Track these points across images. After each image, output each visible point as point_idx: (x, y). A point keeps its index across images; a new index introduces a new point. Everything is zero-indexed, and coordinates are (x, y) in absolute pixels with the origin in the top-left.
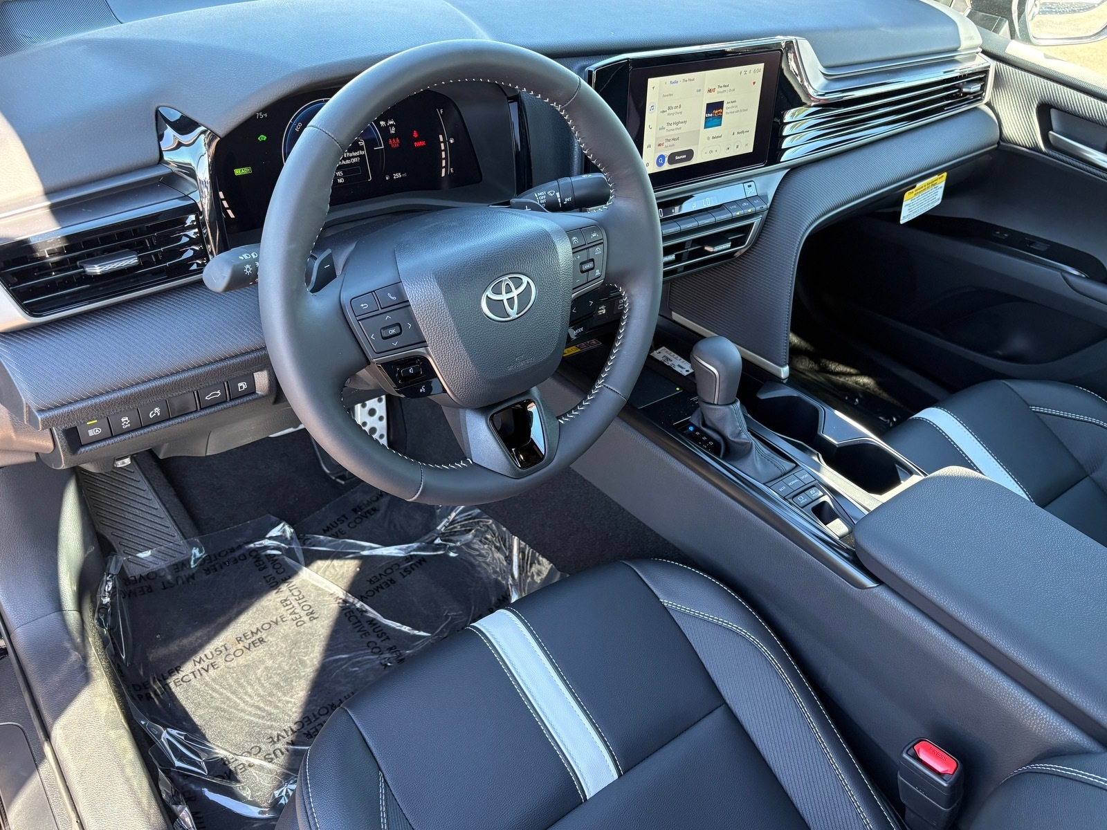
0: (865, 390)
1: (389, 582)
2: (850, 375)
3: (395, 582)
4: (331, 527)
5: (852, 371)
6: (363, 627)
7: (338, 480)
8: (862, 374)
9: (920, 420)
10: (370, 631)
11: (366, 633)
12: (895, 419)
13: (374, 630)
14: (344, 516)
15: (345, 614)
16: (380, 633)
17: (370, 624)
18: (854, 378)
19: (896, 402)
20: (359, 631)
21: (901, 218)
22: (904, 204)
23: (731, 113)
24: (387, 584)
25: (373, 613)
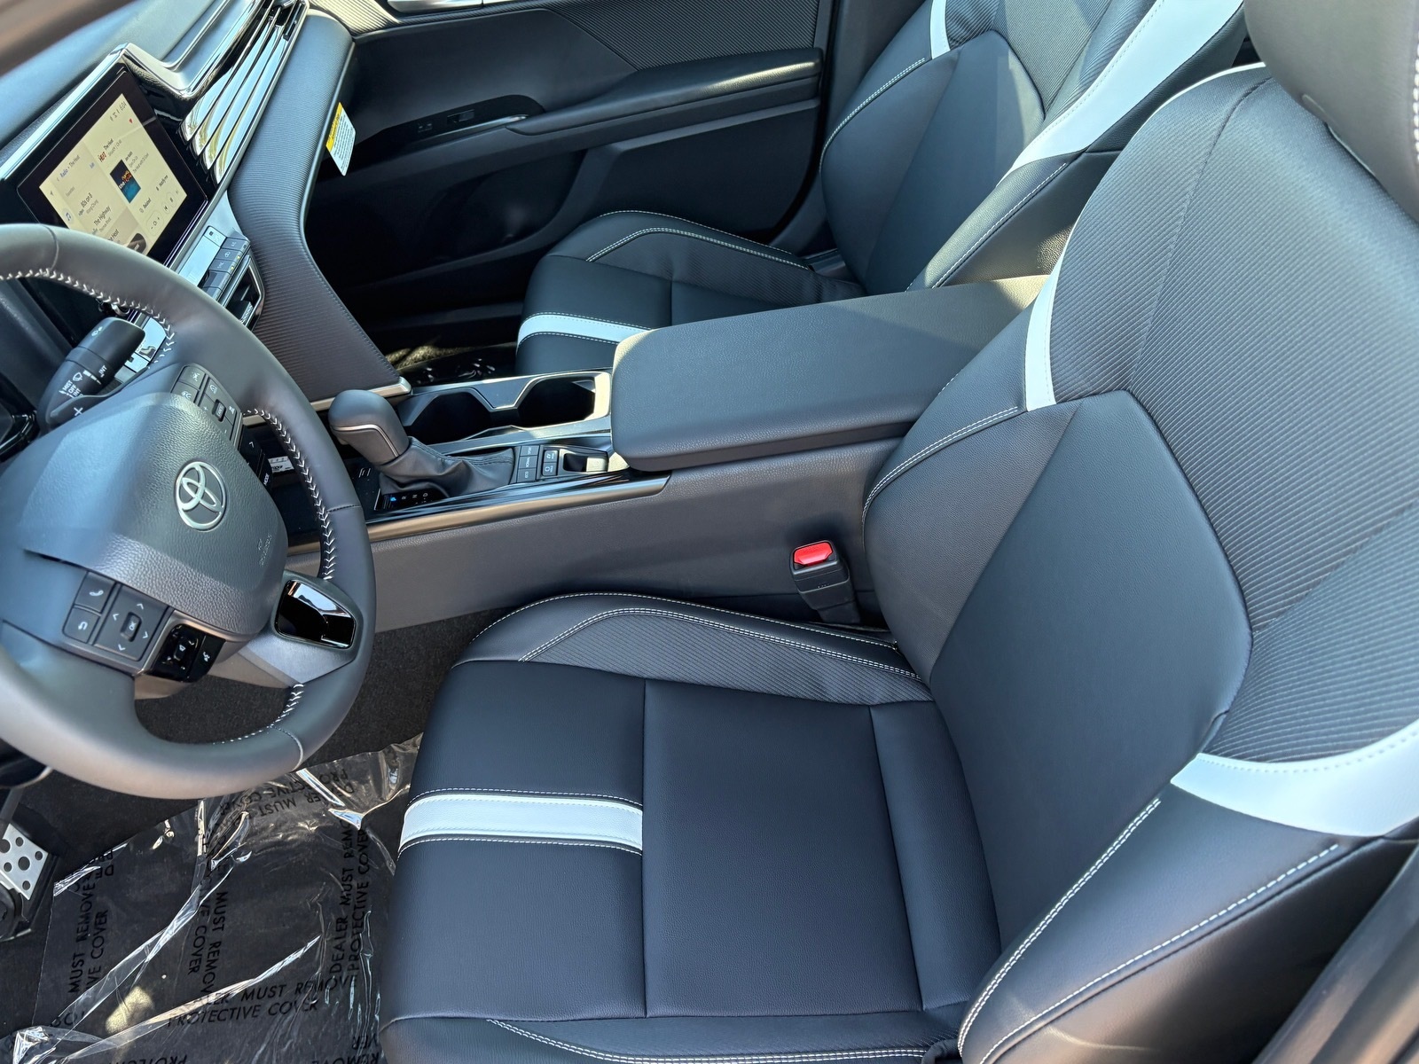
0: (428, 361)
1: (214, 949)
2: (403, 358)
3: (220, 943)
4: (74, 980)
5: (401, 353)
6: (244, 1008)
7: (19, 935)
8: (413, 348)
9: (528, 339)
10: (257, 1002)
11: (255, 1009)
12: (478, 366)
13: (258, 998)
14: (75, 956)
15: (210, 1021)
16: (268, 992)
17: (247, 999)
18: (409, 358)
19: (467, 349)
20: (245, 1017)
21: (341, 170)
22: (332, 154)
23: (137, 168)
24: (214, 952)
25: (237, 988)
